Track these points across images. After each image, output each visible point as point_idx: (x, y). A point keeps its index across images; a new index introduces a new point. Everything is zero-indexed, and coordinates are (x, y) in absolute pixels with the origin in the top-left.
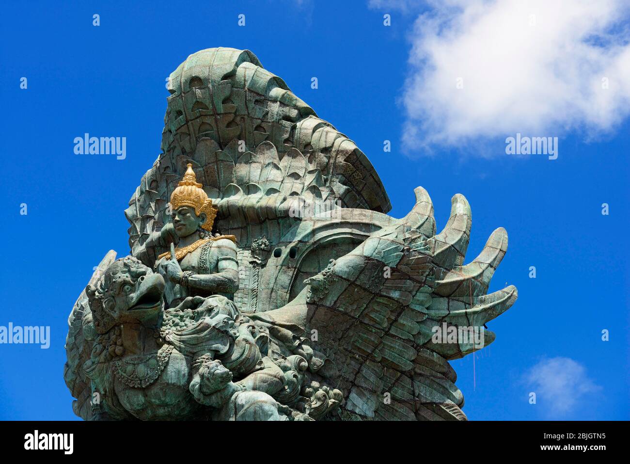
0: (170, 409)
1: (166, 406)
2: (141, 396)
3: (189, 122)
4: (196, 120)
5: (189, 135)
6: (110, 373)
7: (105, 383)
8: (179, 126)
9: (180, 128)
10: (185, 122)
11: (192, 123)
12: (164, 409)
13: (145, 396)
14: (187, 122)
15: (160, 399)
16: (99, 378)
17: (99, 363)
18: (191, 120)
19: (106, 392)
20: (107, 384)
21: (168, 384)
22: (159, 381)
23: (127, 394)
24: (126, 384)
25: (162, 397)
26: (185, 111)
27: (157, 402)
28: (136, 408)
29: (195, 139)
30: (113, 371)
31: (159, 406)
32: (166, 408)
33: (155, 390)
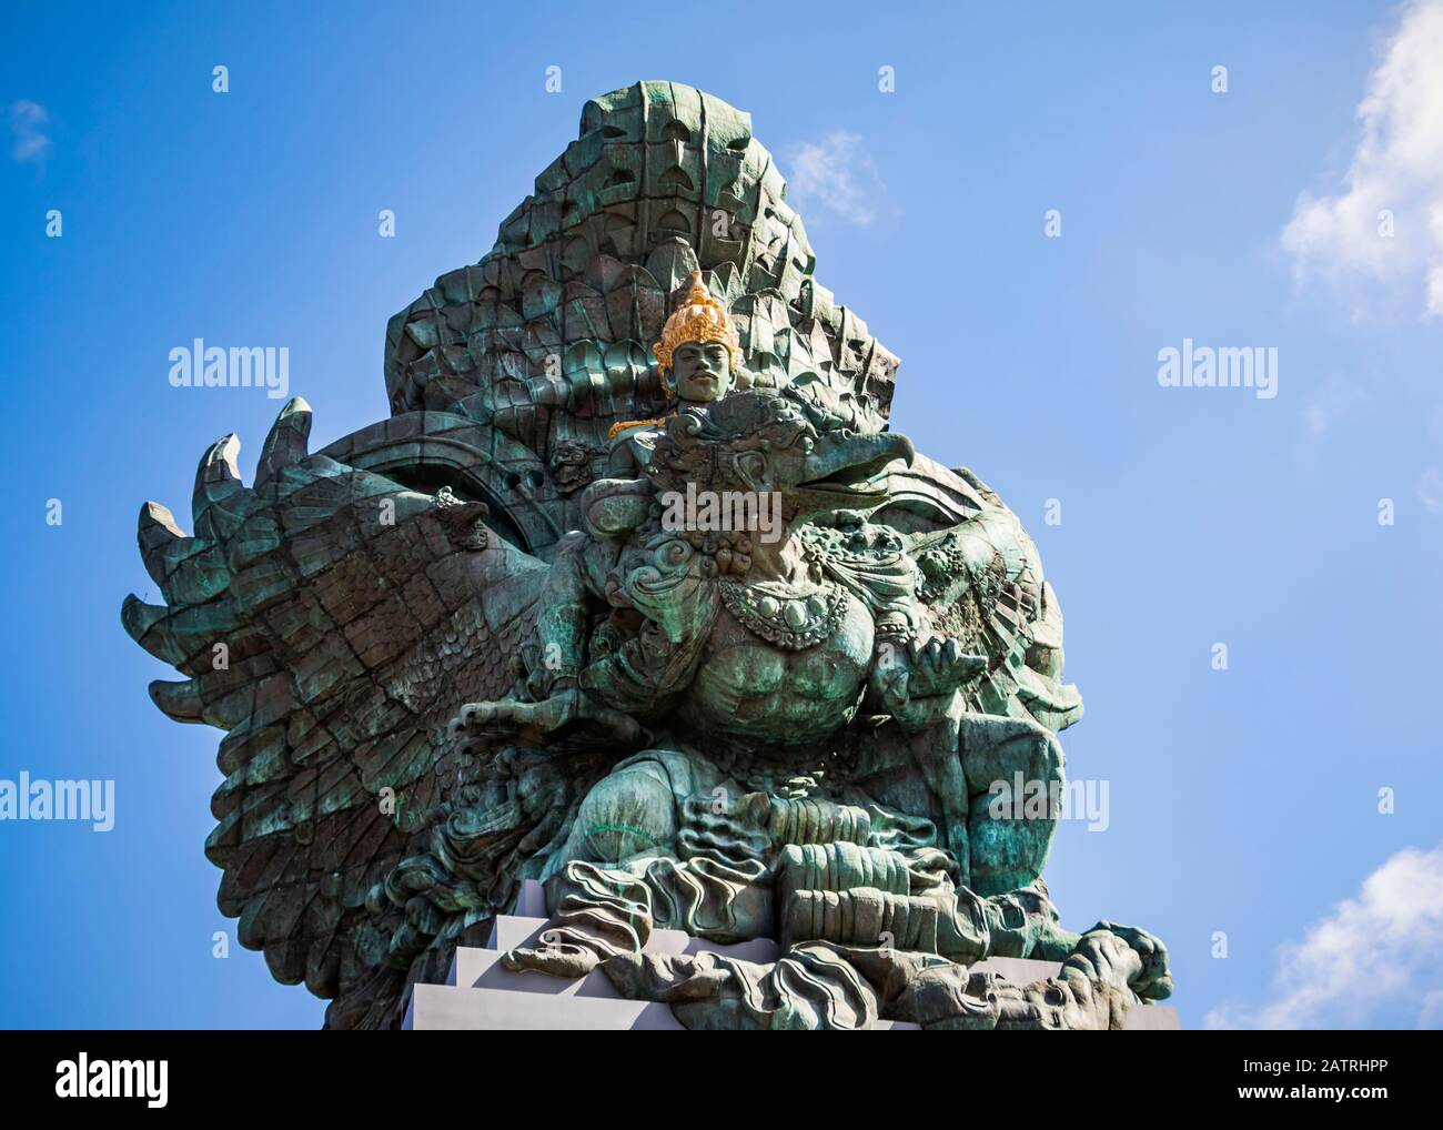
0: (817, 709)
1: (814, 700)
2: (779, 665)
3: (643, 198)
4: (660, 201)
5: (634, 223)
6: (711, 602)
7: (695, 622)
8: (616, 200)
9: (614, 204)
10: (634, 197)
11: (650, 204)
12: (808, 705)
13: (788, 667)
14: (639, 197)
15: (818, 681)
16: (680, 607)
17: (687, 576)
18: (651, 198)
19: (686, 638)
20: (697, 624)
21: (843, 656)
22: (827, 645)
23: (751, 654)
24: (758, 632)
25: (824, 677)
26: (642, 177)
27: (809, 685)
28: (755, 688)
29: (646, 236)
30: (722, 602)
31: (801, 696)
32: (812, 703)
33: (817, 660)
